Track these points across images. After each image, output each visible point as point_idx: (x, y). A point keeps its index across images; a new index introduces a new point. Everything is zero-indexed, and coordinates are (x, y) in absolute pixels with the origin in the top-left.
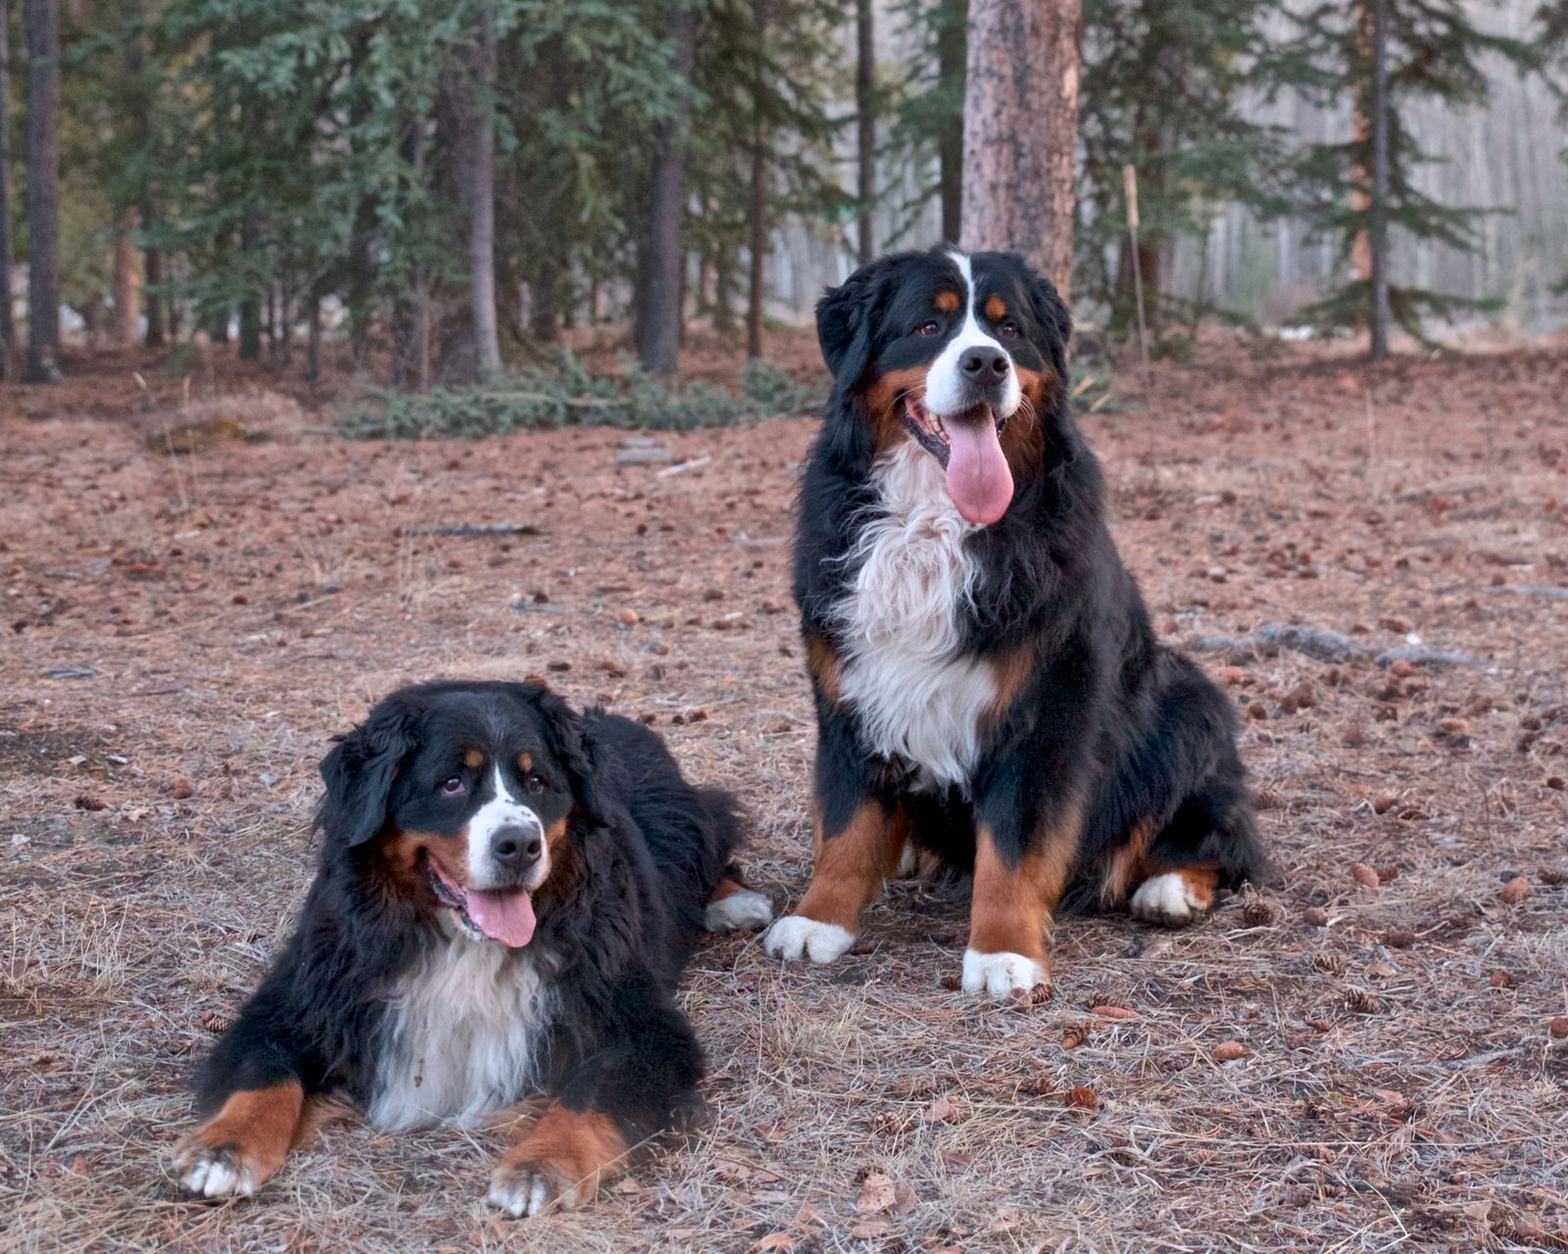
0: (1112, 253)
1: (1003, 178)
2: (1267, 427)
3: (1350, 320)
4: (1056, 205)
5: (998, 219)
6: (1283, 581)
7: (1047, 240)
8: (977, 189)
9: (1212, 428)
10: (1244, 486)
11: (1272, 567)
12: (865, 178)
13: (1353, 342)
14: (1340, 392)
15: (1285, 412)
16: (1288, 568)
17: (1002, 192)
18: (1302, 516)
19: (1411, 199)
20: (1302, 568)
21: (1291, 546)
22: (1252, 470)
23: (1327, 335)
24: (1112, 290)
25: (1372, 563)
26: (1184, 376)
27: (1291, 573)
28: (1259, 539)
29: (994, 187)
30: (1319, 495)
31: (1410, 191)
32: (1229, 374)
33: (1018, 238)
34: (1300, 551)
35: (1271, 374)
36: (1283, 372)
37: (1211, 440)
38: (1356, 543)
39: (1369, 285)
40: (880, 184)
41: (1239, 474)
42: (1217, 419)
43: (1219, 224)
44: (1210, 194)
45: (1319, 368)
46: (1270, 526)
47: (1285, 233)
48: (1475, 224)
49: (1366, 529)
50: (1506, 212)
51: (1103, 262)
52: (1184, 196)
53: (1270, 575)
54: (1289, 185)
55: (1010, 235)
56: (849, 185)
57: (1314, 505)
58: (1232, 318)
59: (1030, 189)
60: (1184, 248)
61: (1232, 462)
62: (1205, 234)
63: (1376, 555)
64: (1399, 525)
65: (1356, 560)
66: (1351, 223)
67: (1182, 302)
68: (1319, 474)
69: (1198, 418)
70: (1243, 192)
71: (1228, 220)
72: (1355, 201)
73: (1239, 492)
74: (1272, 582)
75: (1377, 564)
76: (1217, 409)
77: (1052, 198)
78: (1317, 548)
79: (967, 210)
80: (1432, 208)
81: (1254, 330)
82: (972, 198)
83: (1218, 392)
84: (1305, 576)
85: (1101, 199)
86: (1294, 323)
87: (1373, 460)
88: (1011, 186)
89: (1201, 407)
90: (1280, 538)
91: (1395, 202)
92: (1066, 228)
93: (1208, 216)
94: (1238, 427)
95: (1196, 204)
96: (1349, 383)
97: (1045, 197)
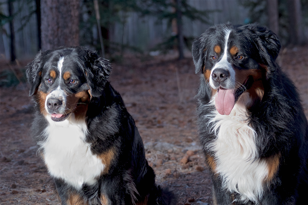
0: (94, 30)
1: (54, 5)
2: (146, 83)
3: (171, 48)
4: (72, 13)
5: (53, 19)
6: (152, 130)
7: (70, 25)
8: (46, 9)
9: (128, 84)
10: (139, 101)
11: (149, 125)
12: (10, 9)
13: (173, 55)
14: (169, 70)
15: (152, 78)
16: (154, 125)
17: (54, 10)
18: (158, 109)
19: (189, 9)
20: (158, 125)
21: (155, 118)
22: (142, 96)
23: (165, 53)
24: (95, 43)
25: (180, 122)
26: (119, 68)
27: (155, 127)
28: (144, 117)
29: (51, 9)
30: (163, 102)
31: (189, 6)
32: (134, 67)
33: (60, 25)
34: (157, 120)
35: (147, 66)
36: (151, 65)
37: (129, 87)
38: (175, 116)
39: (177, 36)
40: (15, 10)
41: (137, 97)
42: (130, 81)
43: (129, 20)
44: (125, 10)
45: (163, 63)
46: (148, 113)
47: (151, 21)
48: (210, 15)
49: (178, 112)
50: (219, 11)
51: (91, 33)
52: (116, 11)
53: (148, 128)
54: (149, 6)
55: (58, 24)
56: (6, 13)
57: (162, 105)
58: (135, 49)
59: (63, 9)
60: (118, 27)
61: (135, 94)
62: (124, 23)
63: (182, 119)
64: (188, 110)
65: (176, 121)
66: (170, 16)
67: (117, 44)
68: (163, 96)
69: (124, 81)
70: (135, 8)
71: (131, 18)
72: (171, 10)
73: (137, 103)
74: (149, 130)
75: (182, 122)
76: (131, 78)
77: (71, 11)
78: (163, 118)
79: (43, 16)
80: (195, 11)
81: (142, 52)
82: (44, 12)
83: (131, 72)
84: (159, 127)
85: (89, 13)
86: (155, 50)
87: (180, 90)
88: (57, 8)
89: (125, 78)
90: (151, 116)
91: (183, 10)
92: (76, 21)
93: (125, 17)
94: (137, 83)
95: (120, 13)
96: (172, 67)
97: (69, 11)
